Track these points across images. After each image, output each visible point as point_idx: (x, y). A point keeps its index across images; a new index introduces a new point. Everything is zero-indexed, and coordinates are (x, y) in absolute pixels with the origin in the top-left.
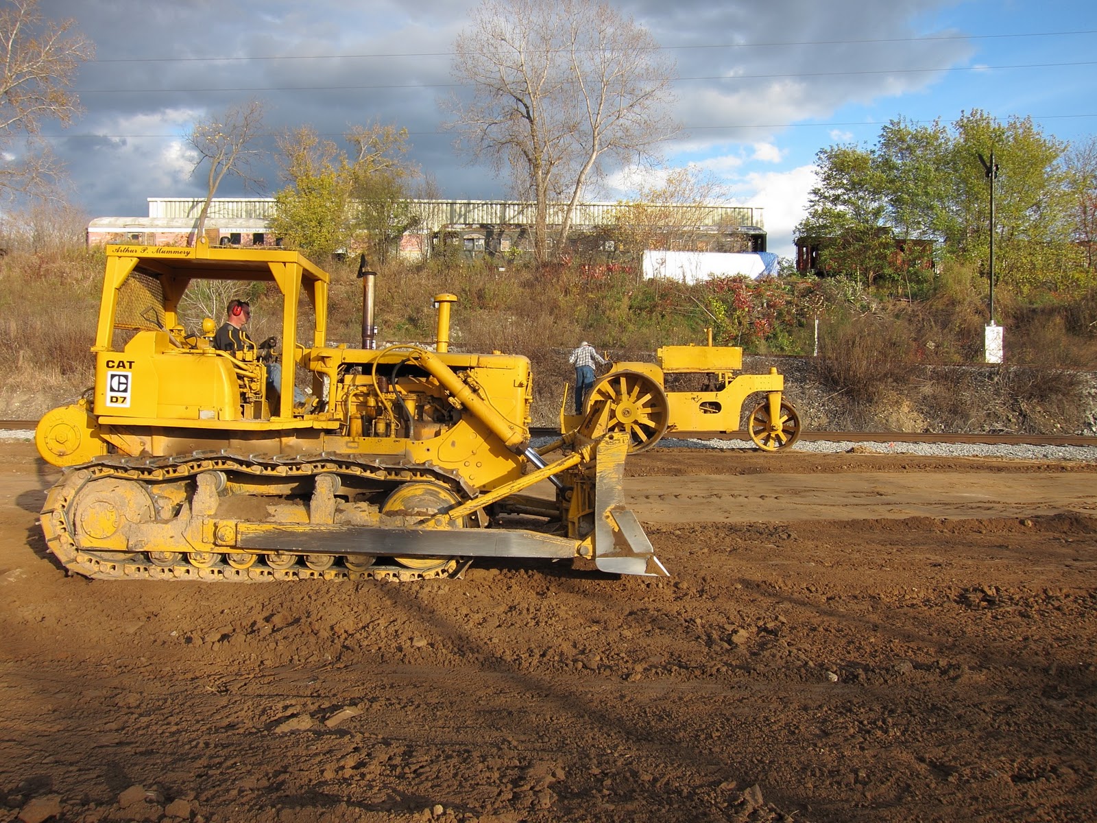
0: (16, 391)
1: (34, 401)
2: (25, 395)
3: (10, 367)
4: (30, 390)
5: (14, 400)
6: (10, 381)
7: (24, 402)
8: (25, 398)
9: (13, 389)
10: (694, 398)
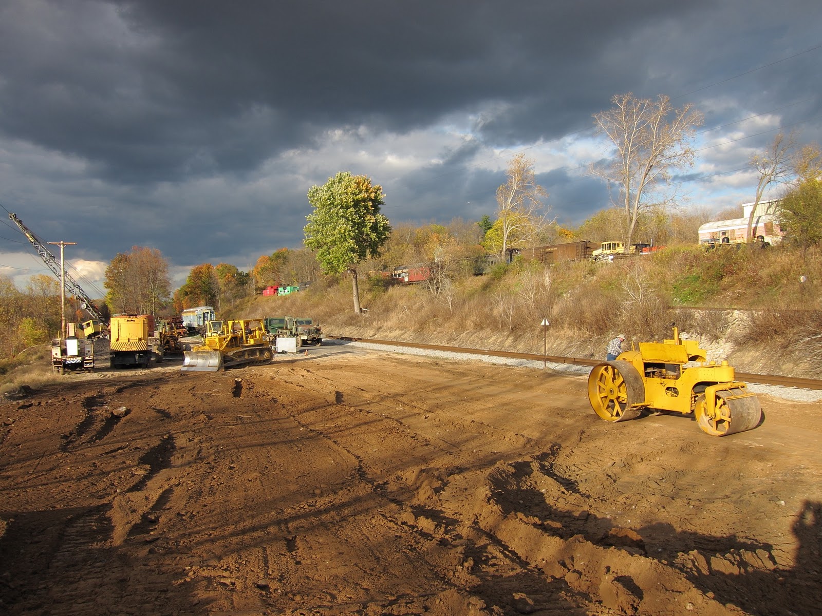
10: (662, 384)
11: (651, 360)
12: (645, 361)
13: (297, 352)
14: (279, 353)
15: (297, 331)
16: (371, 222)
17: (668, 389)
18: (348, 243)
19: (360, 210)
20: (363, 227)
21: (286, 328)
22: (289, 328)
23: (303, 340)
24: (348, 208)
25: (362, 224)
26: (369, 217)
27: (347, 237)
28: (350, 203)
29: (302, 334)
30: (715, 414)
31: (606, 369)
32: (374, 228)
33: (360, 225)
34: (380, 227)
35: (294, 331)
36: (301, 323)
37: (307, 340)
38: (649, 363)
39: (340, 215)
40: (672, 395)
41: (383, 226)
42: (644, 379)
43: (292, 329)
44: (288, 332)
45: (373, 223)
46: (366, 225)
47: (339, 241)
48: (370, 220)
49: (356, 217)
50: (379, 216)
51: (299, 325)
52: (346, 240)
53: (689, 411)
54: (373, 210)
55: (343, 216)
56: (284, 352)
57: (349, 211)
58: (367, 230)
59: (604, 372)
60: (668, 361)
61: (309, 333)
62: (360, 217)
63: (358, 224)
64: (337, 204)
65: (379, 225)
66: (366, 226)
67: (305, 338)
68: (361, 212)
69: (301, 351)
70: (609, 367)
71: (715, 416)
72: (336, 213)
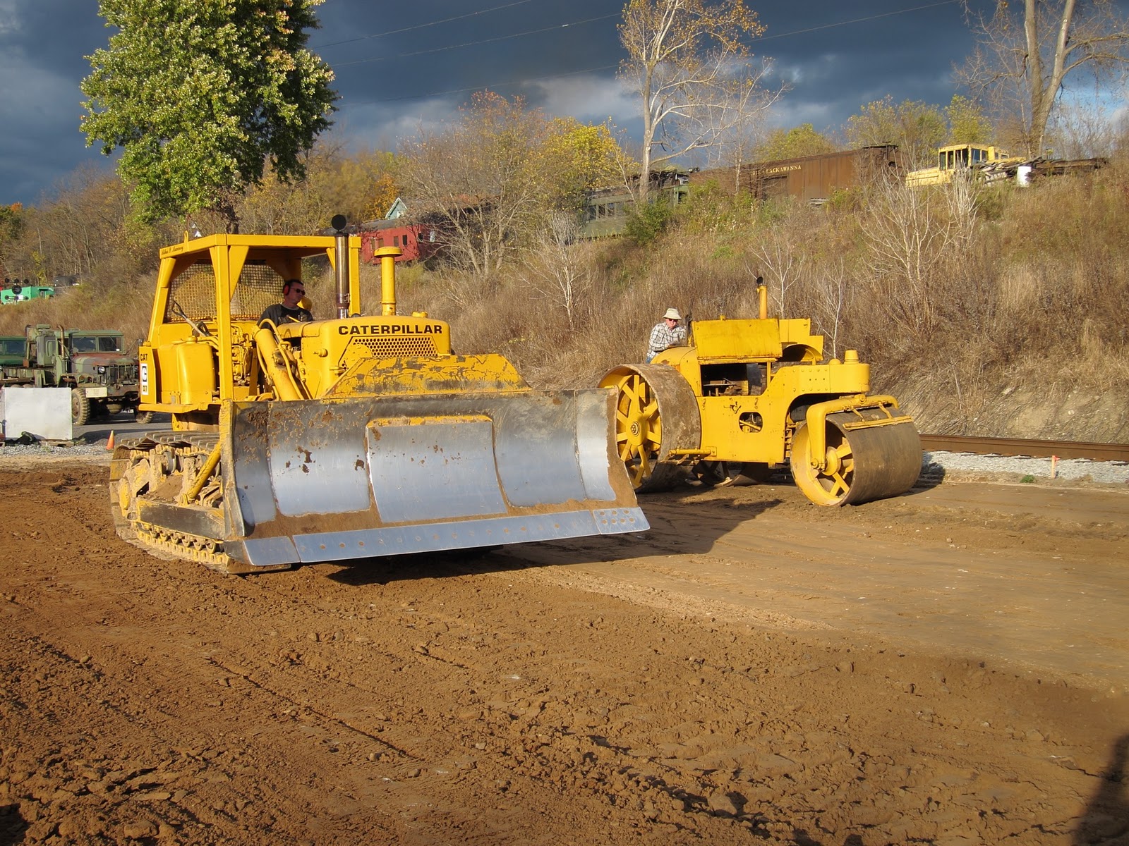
0: (1070, 390)
1: (1098, 407)
2: (1085, 395)
3: (1068, 348)
4: (1093, 387)
5: (1067, 405)
6: (1065, 371)
7: (1082, 409)
8: (1084, 401)
9: (1069, 385)
10: (732, 406)
11: (713, 358)
12: (703, 363)
13: (74, 439)
14: (11, 442)
15: (69, 370)
16: (281, 72)
17: (745, 417)
18: (219, 125)
19: (251, 34)
20: (259, 82)
21: (33, 364)
22: (41, 361)
23: (92, 401)
24: (217, 22)
25: (259, 75)
26: (277, 55)
27: (217, 106)
28: (226, 8)
29: (89, 380)
30: (826, 460)
31: (630, 383)
32: (292, 88)
33: (250, 79)
34: (307, 87)
35: (59, 372)
36: (84, 344)
37: (105, 399)
38: (710, 365)
39: (193, 42)
40: (752, 430)
41: (317, 86)
42: (701, 400)
43: (52, 367)
44: (38, 375)
45: (289, 72)
46: (271, 79)
47: (193, 120)
48: (281, 62)
49: (242, 52)
50: (304, 54)
51: (75, 350)
52: (211, 117)
53: (781, 460)
54: (290, 35)
55: (200, 49)
56: (28, 440)
57: (221, 32)
58: (271, 92)
59: (627, 389)
60: (746, 357)
61: (114, 376)
62: (254, 53)
63: (247, 73)
64: (186, 11)
65: (305, 81)
66: (268, 81)
67: (100, 392)
68: (254, 40)
69: (91, 439)
70: (636, 378)
71: (826, 465)
72: (182, 37)
